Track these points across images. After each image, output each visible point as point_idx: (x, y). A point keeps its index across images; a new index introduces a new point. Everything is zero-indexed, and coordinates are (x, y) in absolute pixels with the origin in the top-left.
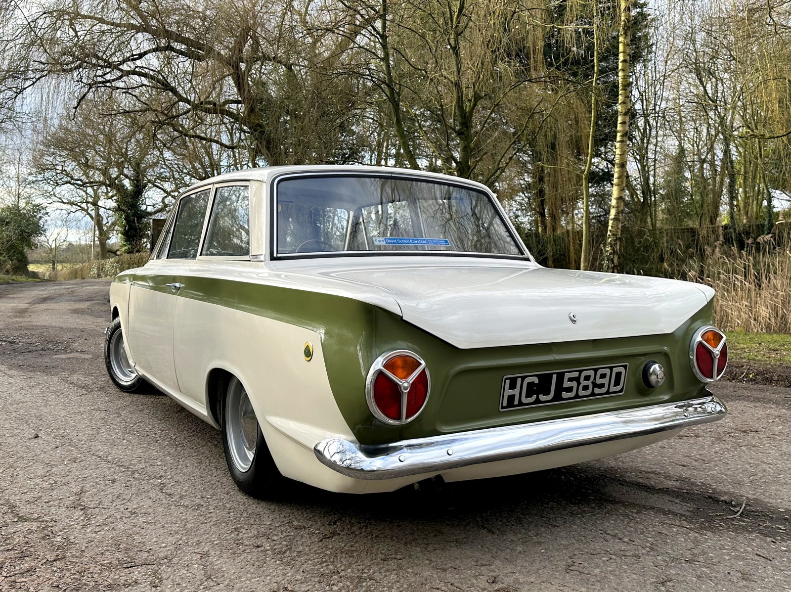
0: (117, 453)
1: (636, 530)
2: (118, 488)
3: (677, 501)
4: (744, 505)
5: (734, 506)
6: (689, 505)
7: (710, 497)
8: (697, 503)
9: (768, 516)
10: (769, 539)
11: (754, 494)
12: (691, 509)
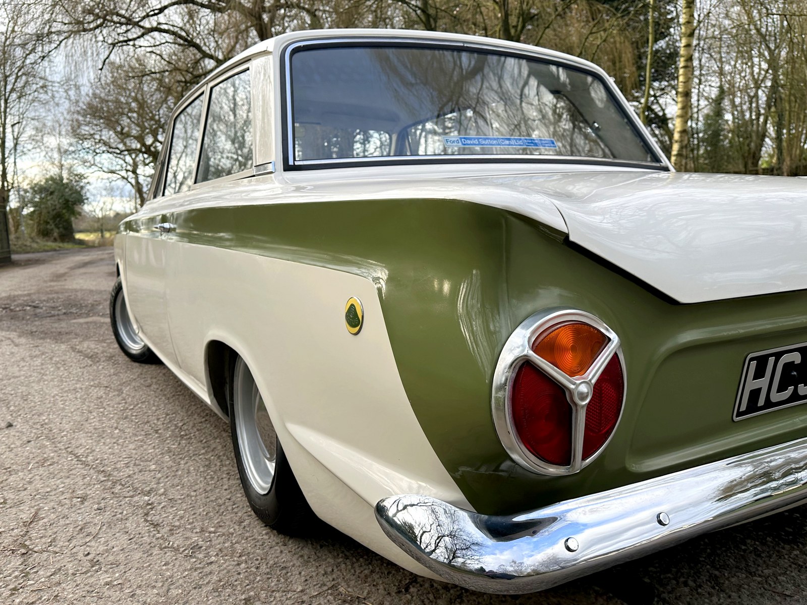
0: (102, 450)
2: (85, 514)
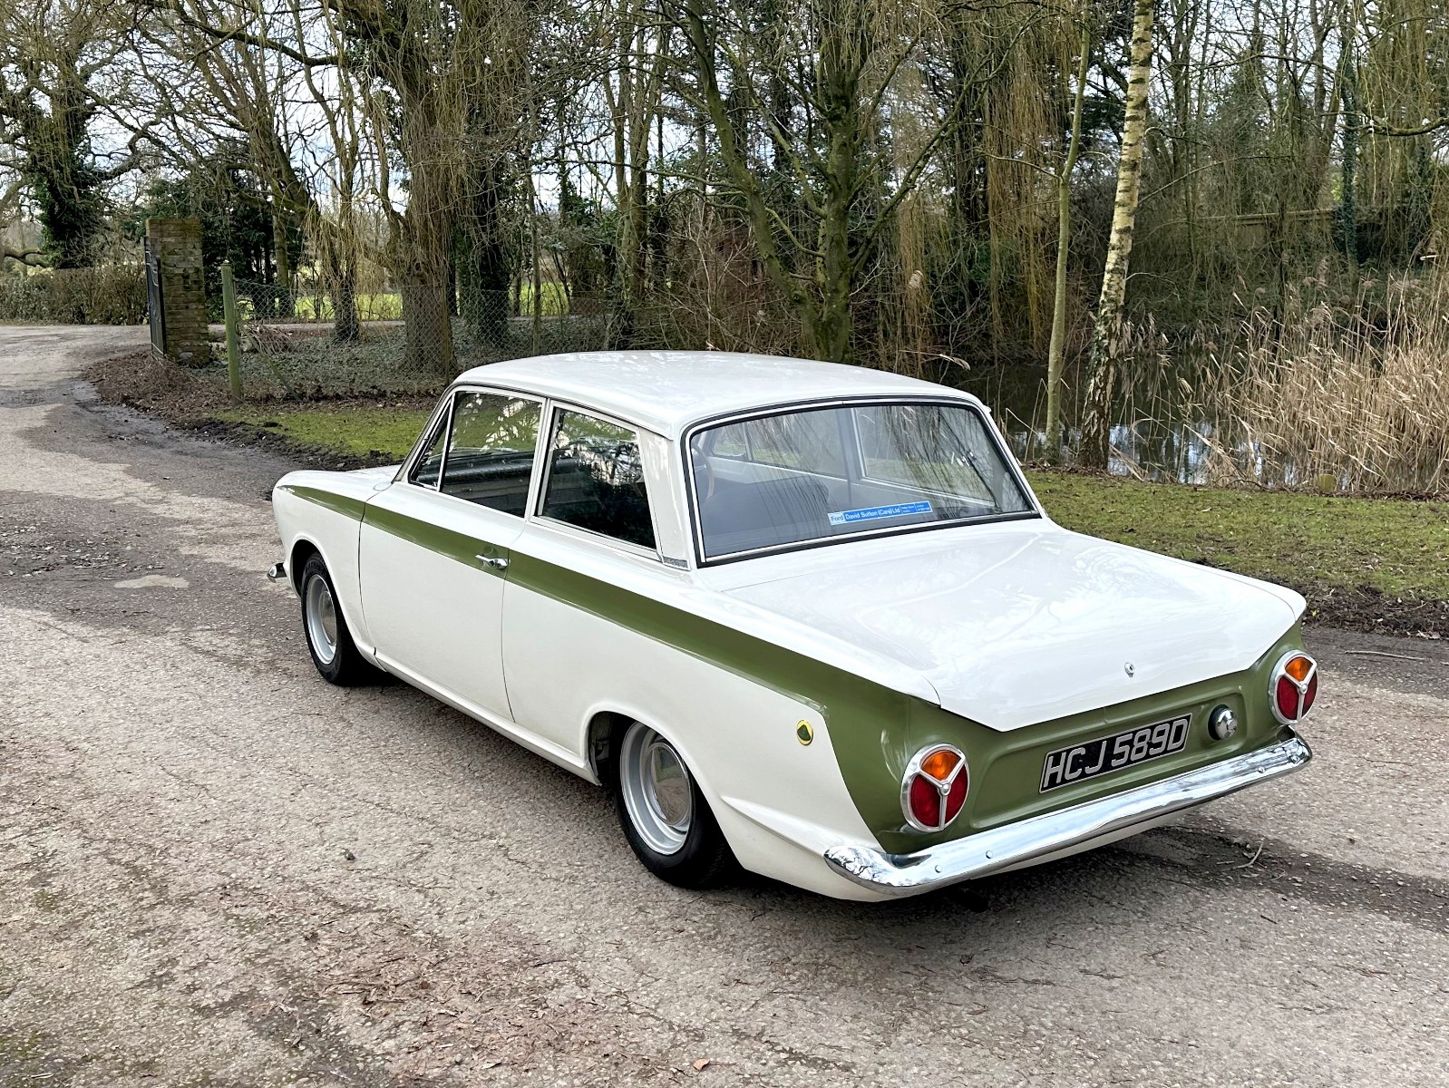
1: (1127, 890)
3: (1179, 845)
4: (1260, 850)
5: (1249, 851)
6: (1193, 850)
7: (1221, 839)
8: (1203, 847)
9: (1286, 863)
10: (1280, 896)
11: (1275, 833)
12: (1195, 857)
